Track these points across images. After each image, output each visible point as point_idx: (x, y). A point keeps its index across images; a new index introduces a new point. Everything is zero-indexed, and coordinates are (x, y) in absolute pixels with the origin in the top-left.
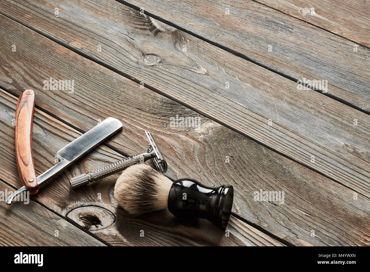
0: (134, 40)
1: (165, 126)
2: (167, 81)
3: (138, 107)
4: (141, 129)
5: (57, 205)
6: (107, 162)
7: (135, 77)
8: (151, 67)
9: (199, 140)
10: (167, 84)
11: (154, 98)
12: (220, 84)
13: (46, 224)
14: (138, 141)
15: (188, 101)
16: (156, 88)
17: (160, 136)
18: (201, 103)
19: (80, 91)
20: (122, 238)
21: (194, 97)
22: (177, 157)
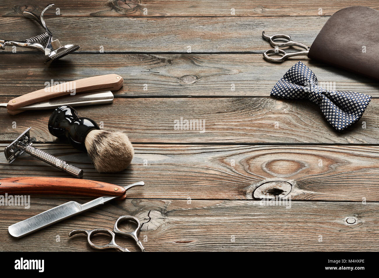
0: (159, 73)
1: (252, 115)
2: (218, 88)
3: (217, 112)
4: (237, 123)
5: (238, 195)
6: (240, 154)
7: (191, 94)
8: (194, 84)
9: (286, 112)
10: (219, 89)
11: (222, 101)
12: (257, 75)
13: (248, 210)
14: (244, 132)
15: (248, 94)
16: (215, 95)
17: (256, 122)
18: (259, 91)
19: (160, 120)
20: (310, 192)
21: (249, 89)
22: (284, 129)
